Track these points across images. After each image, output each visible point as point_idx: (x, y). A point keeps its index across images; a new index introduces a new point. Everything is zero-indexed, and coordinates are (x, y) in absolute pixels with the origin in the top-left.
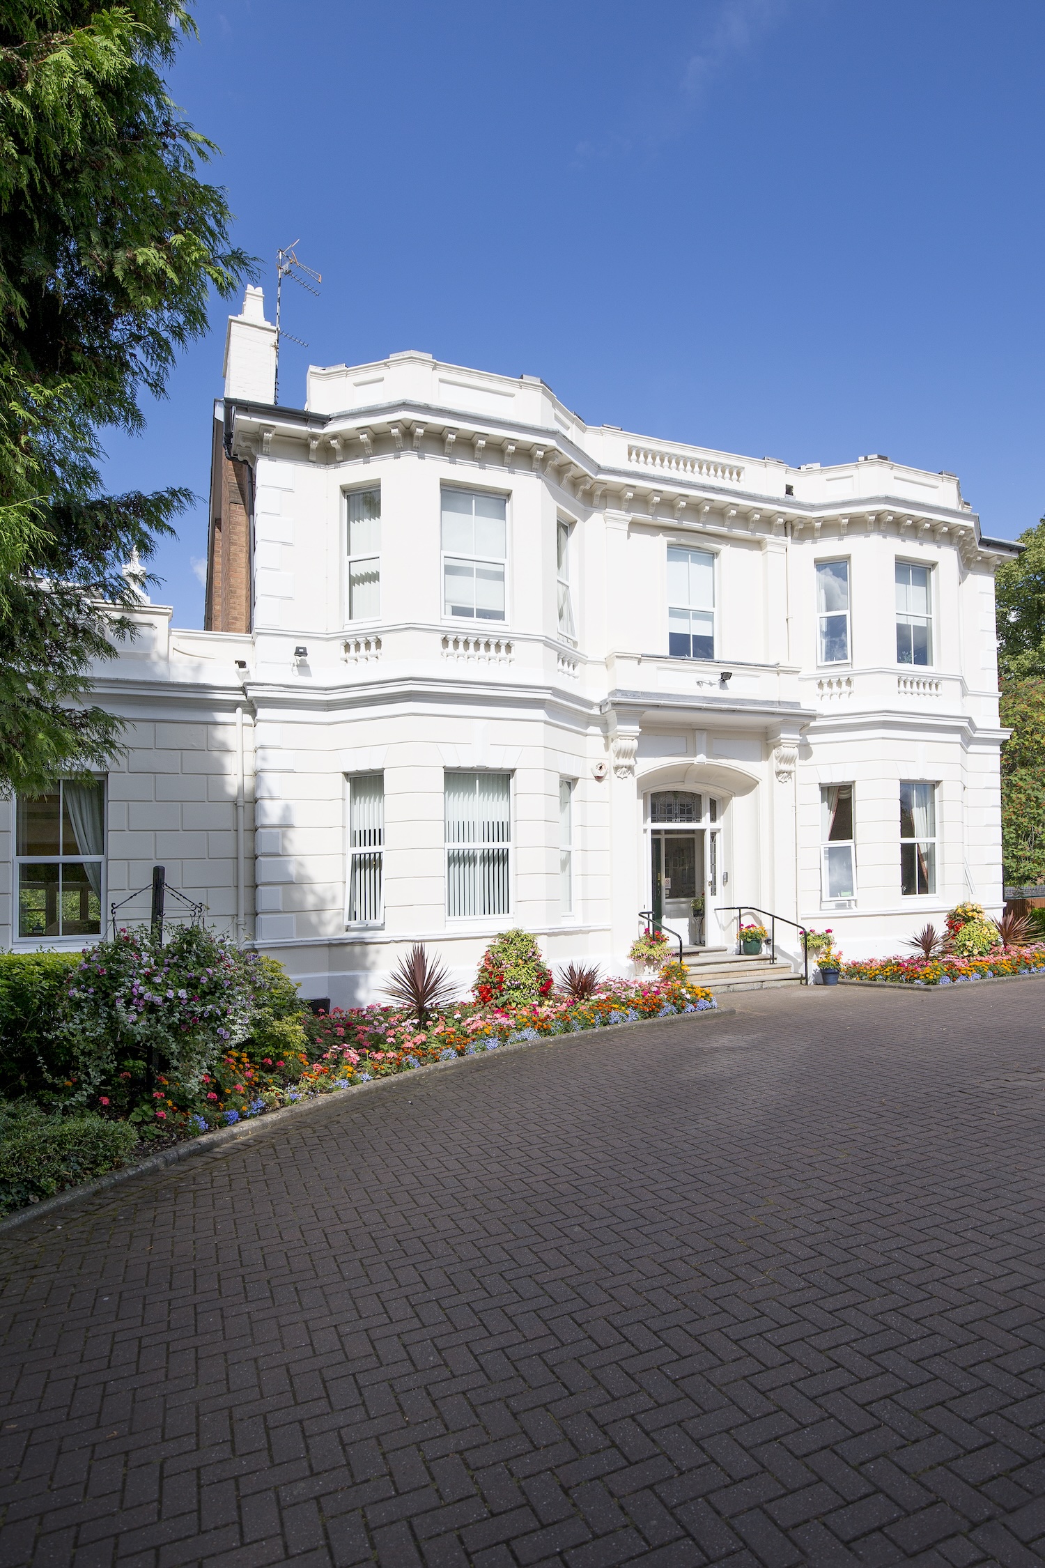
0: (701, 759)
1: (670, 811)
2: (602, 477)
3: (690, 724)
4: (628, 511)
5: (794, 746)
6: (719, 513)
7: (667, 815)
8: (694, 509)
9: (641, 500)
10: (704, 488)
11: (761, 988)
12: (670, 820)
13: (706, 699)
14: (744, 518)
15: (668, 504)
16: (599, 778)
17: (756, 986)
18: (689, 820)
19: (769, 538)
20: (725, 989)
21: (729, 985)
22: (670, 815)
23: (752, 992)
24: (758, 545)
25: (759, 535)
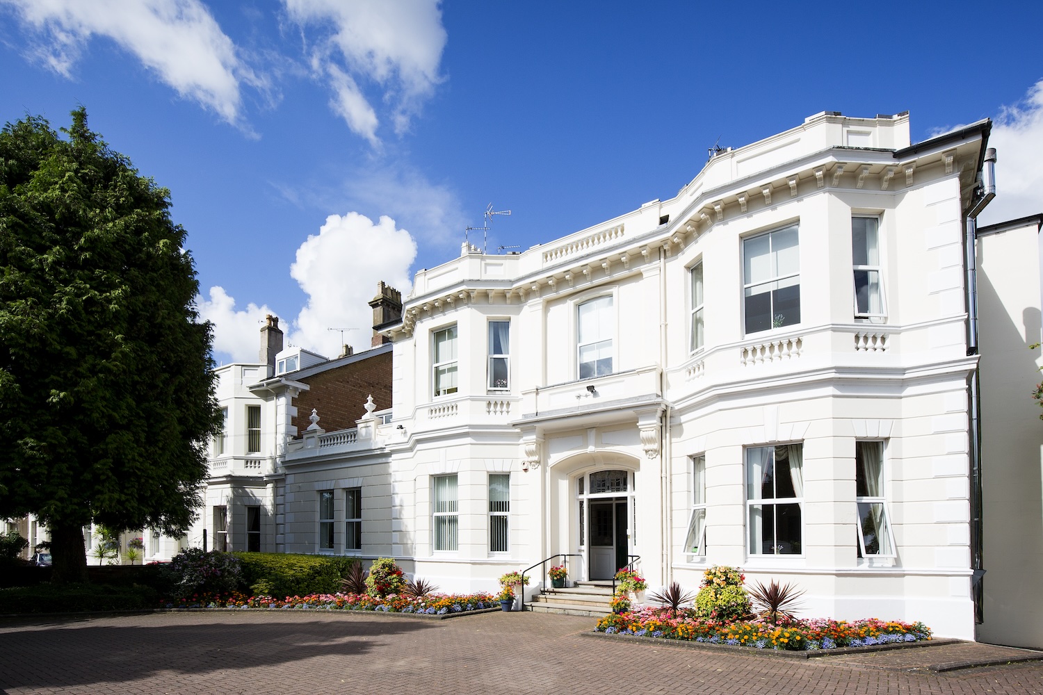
0: (591, 449)
1: (604, 485)
2: (516, 285)
3: (582, 426)
4: (541, 296)
5: (653, 429)
6: (597, 270)
7: (601, 488)
8: (578, 276)
9: (544, 287)
10: (577, 260)
11: (589, 616)
12: (604, 491)
13: (588, 406)
14: (617, 264)
15: (561, 282)
16: (526, 470)
17: (584, 613)
18: (618, 490)
19: (642, 268)
20: (562, 611)
21: (565, 609)
22: (603, 488)
23: (580, 618)
24: (639, 276)
25: (635, 270)
